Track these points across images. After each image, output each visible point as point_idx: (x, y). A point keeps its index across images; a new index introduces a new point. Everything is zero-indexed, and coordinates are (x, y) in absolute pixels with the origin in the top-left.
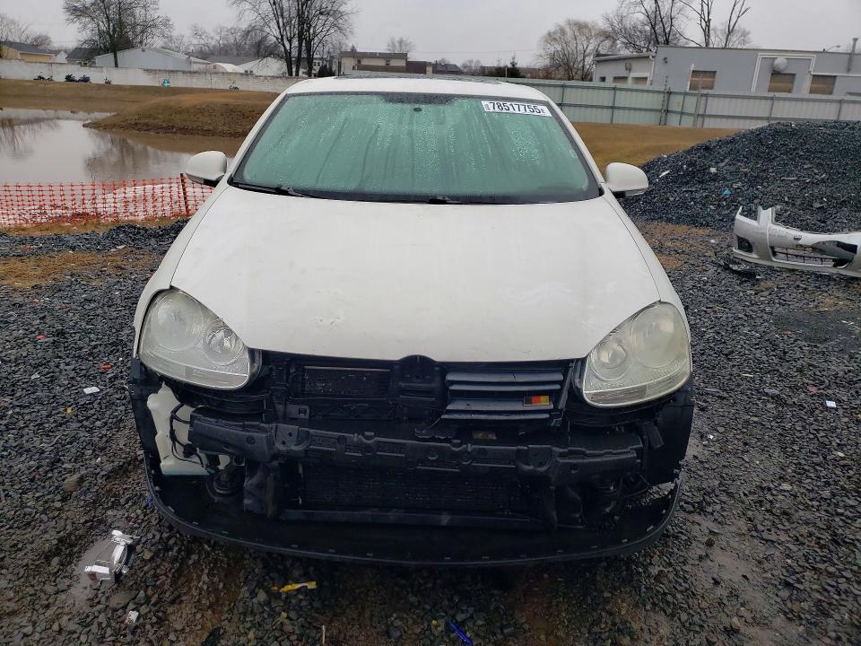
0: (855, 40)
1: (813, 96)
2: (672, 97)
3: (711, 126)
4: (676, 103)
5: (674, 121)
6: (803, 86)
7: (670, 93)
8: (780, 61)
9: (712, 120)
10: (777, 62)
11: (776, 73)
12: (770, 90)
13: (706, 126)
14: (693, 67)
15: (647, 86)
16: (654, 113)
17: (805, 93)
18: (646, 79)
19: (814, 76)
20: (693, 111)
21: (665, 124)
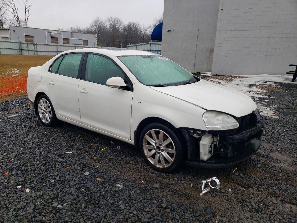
0: (72, 28)
1: (64, 45)
2: (22, 44)
3: (40, 55)
4: (24, 47)
5: (25, 53)
6: (61, 42)
7: (21, 43)
8: (53, 34)
9: (40, 52)
10: (52, 34)
11: (52, 37)
12: (52, 43)
13: (38, 55)
14: (25, 34)
15: (9, 40)
16: (16, 50)
17: (62, 44)
18: (8, 37)
19: (64, 39)
20: (33, 50)
21: (22, 54)
